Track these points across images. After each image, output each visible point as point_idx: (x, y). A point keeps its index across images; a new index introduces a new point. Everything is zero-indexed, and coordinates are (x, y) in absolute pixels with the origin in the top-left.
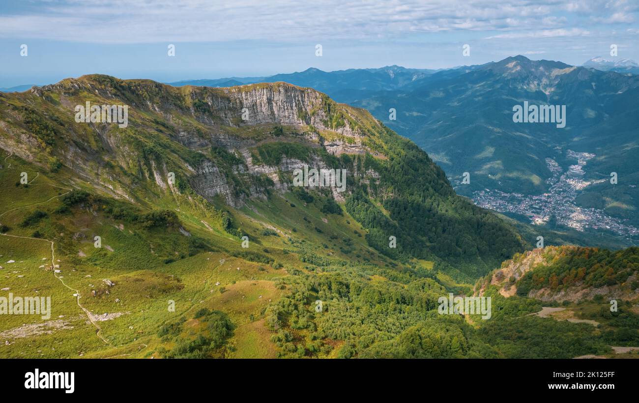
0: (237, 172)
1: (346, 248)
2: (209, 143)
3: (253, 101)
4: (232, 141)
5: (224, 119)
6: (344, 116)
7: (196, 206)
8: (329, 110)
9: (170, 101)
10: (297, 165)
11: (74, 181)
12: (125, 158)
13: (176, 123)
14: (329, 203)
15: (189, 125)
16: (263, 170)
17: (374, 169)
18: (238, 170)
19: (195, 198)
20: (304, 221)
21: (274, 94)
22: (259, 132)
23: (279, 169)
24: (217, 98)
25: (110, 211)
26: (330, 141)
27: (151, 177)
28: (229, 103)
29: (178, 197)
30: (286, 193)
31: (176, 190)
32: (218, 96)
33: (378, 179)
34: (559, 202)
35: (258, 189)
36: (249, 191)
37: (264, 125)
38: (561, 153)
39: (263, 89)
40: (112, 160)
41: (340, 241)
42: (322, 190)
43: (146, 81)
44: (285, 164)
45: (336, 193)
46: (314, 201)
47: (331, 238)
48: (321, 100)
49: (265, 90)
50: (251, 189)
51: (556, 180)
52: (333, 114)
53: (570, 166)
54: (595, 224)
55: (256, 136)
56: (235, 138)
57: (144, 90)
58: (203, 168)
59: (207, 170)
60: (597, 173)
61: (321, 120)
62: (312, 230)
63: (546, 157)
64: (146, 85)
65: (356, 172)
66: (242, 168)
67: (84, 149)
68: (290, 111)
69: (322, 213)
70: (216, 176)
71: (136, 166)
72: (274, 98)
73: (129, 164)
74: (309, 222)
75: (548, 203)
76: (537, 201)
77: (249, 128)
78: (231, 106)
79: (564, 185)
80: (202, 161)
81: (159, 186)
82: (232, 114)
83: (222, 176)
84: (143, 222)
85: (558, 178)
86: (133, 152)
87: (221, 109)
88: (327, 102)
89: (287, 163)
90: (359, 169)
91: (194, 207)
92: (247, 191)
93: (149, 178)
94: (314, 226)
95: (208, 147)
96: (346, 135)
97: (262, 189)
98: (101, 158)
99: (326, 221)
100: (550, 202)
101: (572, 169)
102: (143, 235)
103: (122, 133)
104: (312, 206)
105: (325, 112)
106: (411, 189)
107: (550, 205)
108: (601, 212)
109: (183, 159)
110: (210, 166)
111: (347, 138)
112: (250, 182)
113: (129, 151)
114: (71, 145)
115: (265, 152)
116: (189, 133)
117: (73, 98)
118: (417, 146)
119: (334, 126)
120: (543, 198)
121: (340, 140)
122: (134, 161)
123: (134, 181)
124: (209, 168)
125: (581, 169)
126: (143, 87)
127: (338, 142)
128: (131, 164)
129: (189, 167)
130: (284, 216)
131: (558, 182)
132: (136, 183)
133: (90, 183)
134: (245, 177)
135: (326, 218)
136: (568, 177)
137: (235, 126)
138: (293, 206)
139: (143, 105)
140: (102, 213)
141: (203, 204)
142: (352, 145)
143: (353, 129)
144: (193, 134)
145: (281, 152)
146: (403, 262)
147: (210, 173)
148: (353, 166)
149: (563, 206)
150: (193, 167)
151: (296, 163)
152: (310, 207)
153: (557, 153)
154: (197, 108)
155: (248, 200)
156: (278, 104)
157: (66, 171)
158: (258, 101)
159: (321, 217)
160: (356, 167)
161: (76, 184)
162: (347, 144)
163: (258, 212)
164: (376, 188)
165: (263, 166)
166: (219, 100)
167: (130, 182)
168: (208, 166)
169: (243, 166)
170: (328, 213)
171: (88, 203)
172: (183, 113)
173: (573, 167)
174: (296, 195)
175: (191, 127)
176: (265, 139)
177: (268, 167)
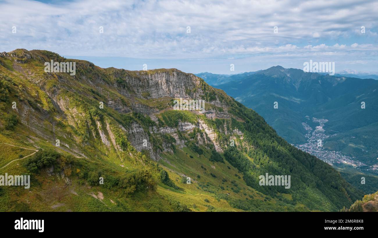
0: (152, 132)
1: (235, 188)
2: (130, 110)
3: (156, 81)
4: (144, 109)
5: (137, 93)
6: (215, 93)
7: (137, 161)
8: (205, 89)
9: (100, 77)
10: (189, 127)
11: (33, 140)
12: (74, 119)
13: (105, 94)
14: (214, 154)
15: (115, 95)
16: (167, 130)
17: (238, 129)
18: (152, 131)
19: (135, 154)
20: (202, 168)
21: (170, 77)
22: (161, 103)
23: (177, 129)
24: (132, 78)
25: (86, 176)
26: (207, 110)
27: (97, 136)
28: (139, 82)
29: (121, 154)
30: (184, 147)
31: (119, 147)
32: (132, 76)
33: (242, 136)
34: (315, 148)
35: (167, 145)
36: (162, 146)
37: (164, 98)
38: (309, 119)
39: (163, 73)
40: (63, 121)
41: (230, 183)
42: (208, 145)
43: (82, 61)
44: (181, 126)
45: (217, 146)
46: (204, 153)
47: (223, 181)
48: (199, 82)
49: (164, 73)
50: (163, 145)
51: (310, 135)
52: (207, 91)
53: (316, 126)
54: (338, 160)
55: (159, 106)
56: (146, 107)
57: (81, 68)
58: (132, 129)
59: (135, 130)
60: (332, 130)
61: (200, 96)
62: (208, 175)
63: (302, 122)
64: (82, 64)
65: (226, 132)
66: (156, 129)
67: (37, 109)
68: (180, 88)
69: (210, 162)
70: (142, 135)
71: (84, 126)
72: (170, 79)
73: (77, 124)
74: (205, 169)
75: (309, 149)
76: (302, 148)
77: (154, 100)
78: (141, 84)
79: (315, 137)
80: (132, 123)
81: (104, 144)
82: (142, 90)
83: (146, 135)
84: (126, 188)
85: (311, 134)
86: (81, 114)
87: (134, 86)
88: (204, 83)
89: (182, 126)
90: (228, 129)
91: (135, 163)
92: (161, 147)
93: (96, 137)
94: (209, 173)
95: (130, 113)
96: (217, 106)
97: (170, 145)
98: (53, 118)
99: (214, 167)
100: (310, 148)
101: (318, 128)
102: (128, 204)
103: (70, 96)
104: (203, 157)
105: (202, 90)
106: (263, 142)
107: (310, 150)
108: (339, 153)
109: (117, 120)
110: (137, 127)
111: (218, 108)
112: (162, 140)
113: (77, 113)
114: (25, 104)
115: (167, 117)
116: (115, 102)
117: (25, 65)
118: (257, 114)
119: (209, 100)
120: (305, 146)
121: (213, 109)
122: (83, 121)
123: (84, 139)
124: (137, 129)
125: (323, 128)
126: (80, 65)
127: (212, 111)
128: (80, 124)
129: (122, 127)
130: (187, 165)
131: (312, 136)
132: (86, 142)
133: (49, 142)
134: (158, 136)
135: (214, 166)
136: (316, 133)
137: (144, 98)
138: (192, 157)
139: (80, 79)
140: (76, 180)
141: (142, 159)
142: (222, 113)
143: (221, 102)
144: (119, 103)
145: (178, 117)
146: (273, 196)
147: (137, 132)
148: (224, 127)
149: (318, 150)
150: (125, 128)
151: (188, 125)
152: (202, 158)
153: (307, 119)
154: (119, 84)
155: (162, 154)
156: (173, 84)
157: (23, 129)
158: (159, 81)
159: (210, 165)
160: (225, 128)
161: (36, 143)
162: (218, 112)
163: (171, 163)
164: (241, 142)
165: (167, 128)
166: (133, 80)
167: (81, 141)
168: (136, 127)
169: (156, 128)
170: (214, 162)
171: (60, 168)
172: (110, 87)
173: (317, 127)
174: (190, 149)
175: (117, 98)
176: (165, 108)
177: (170, 129)
